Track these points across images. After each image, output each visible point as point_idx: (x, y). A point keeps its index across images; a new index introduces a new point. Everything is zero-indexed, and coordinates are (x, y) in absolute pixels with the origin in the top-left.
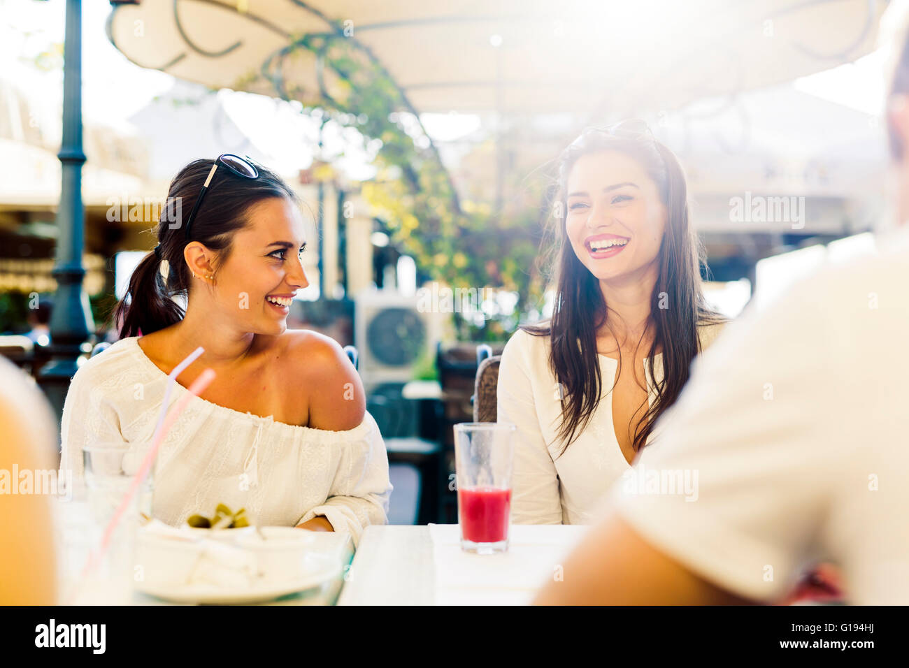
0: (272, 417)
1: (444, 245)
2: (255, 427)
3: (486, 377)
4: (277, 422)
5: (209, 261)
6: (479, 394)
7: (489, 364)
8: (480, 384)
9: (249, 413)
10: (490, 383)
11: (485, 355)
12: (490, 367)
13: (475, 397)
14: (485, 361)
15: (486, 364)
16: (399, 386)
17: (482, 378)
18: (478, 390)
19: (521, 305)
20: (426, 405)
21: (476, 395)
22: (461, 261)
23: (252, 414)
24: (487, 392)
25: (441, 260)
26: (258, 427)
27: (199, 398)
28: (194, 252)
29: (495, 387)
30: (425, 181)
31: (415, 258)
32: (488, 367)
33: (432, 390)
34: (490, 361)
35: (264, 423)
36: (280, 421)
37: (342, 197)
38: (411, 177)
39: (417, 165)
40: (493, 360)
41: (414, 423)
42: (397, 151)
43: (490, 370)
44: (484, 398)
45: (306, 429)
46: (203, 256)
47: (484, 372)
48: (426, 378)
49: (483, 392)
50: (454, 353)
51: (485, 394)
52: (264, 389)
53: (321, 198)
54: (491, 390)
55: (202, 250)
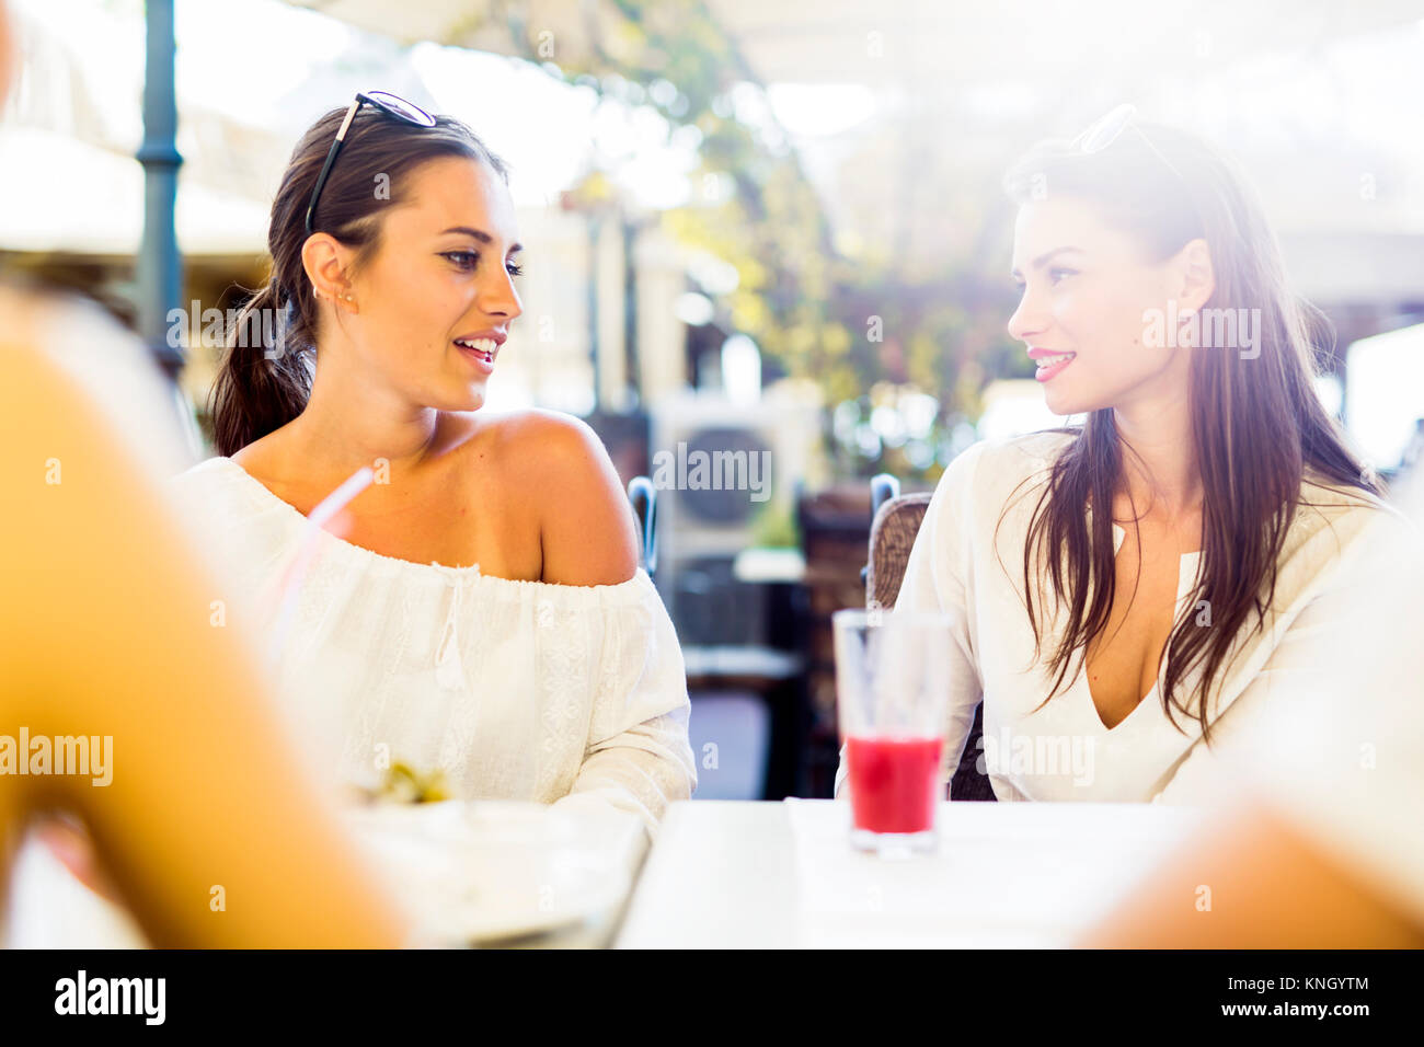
0: (476, 567)
1: (808, 313)
2: (448, 590)
3: (888, 533)
4: (486, 577)
5: (345, 270)
6: (876, 564)
7: (895, 508)
8: (878, 544)
9: (435, 564)
10: (897, 544)
11: (887, 494)
12: (897, 515)
13: (868, 571)
14: (888, 504)
15: (889, 509)
16: (727, 562)
17: (881, 534)
18: (875, 557)
19: (943, 419)
20: (777, 593)
21: (870, 564)
22: (837, 340)
23: (442, 564)
24: (891, 559)
25: (802, 339)
26: (453, 588)
27: (344, 543)
28: (320, 251)
29: (908, 551)
30: (774, 200)
31: (757, 341)
32: (893, 514)
33: (787, 566)
34: (896, 504)
35: (465, 578)
36: (491, 574)
37: (630, 233)
38: (749, 194)
39: (762, 173)
40: (902, 501)
41: (755, 620)
42: (723, 149)
43: (896, 520)
44: (886, 572)
45: (540, 585)
46: (335, 260)
47: (886, 524)
48: (776, 544)
49: (883, 560)
50: (828, 500)
51: (887, 564)
52: (464, 511)
53: (594, 239)
54: (898, 556)
55: (333, 250)
